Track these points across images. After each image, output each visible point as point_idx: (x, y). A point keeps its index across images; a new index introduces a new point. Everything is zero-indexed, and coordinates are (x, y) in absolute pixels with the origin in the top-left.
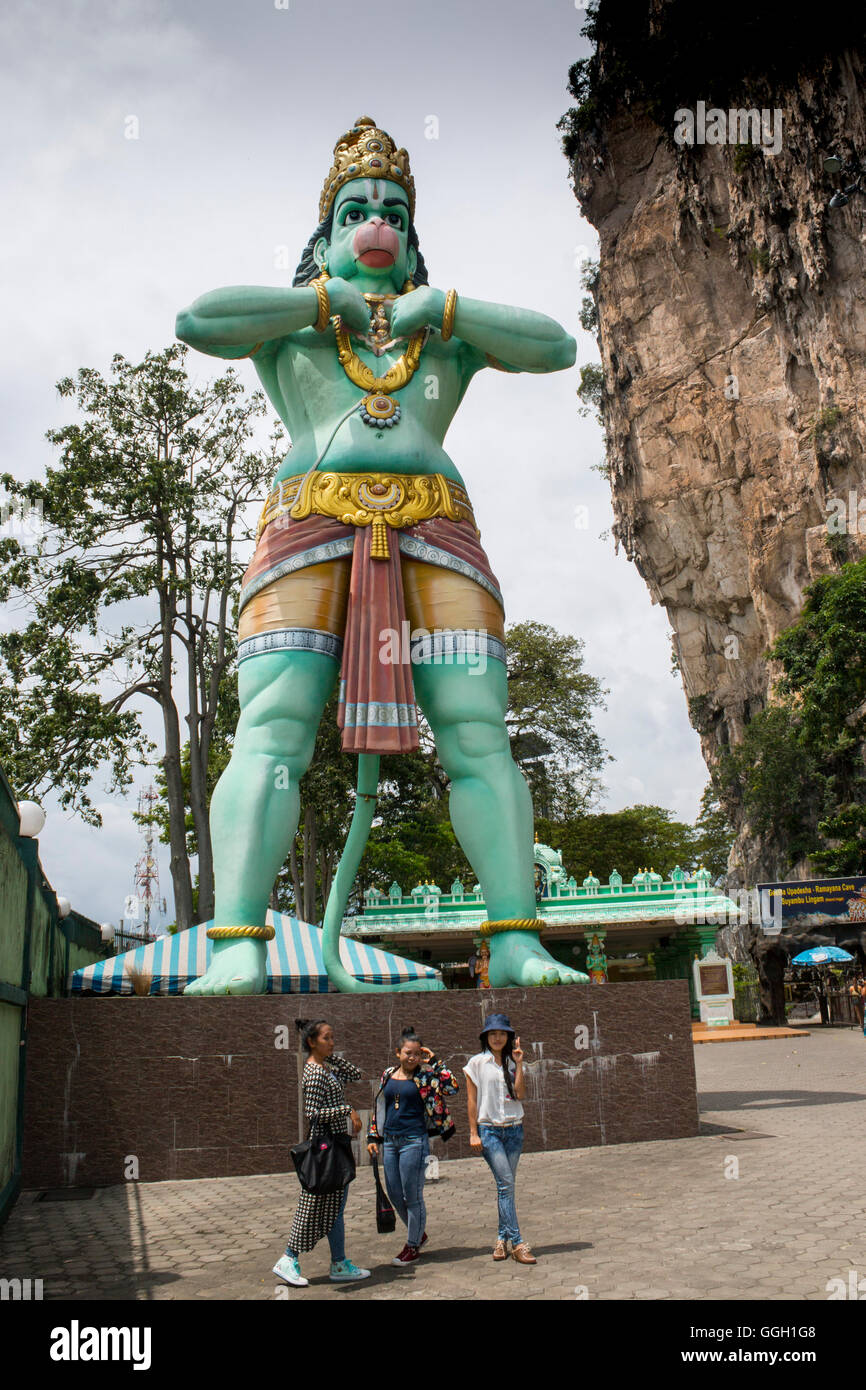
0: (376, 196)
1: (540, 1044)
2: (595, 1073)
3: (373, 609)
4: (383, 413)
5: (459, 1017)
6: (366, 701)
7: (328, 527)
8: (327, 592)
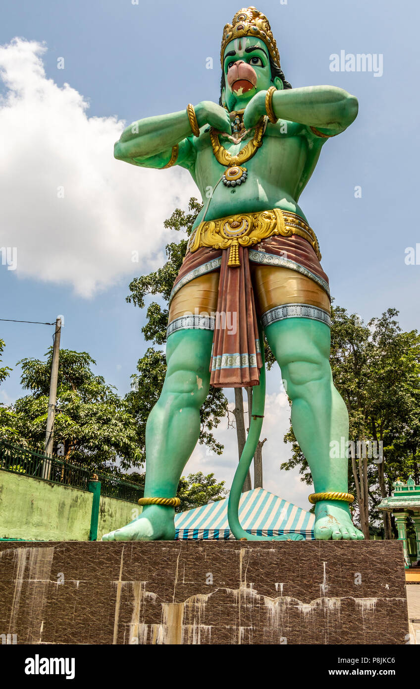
0: (240, 48)
1: (282, 584)
2: (323, 610)
3: (228, 297)
4: (235, 177)
5: (224, 561)
6: (221, 354)
7: (208, 253)
8: (207, 292)
